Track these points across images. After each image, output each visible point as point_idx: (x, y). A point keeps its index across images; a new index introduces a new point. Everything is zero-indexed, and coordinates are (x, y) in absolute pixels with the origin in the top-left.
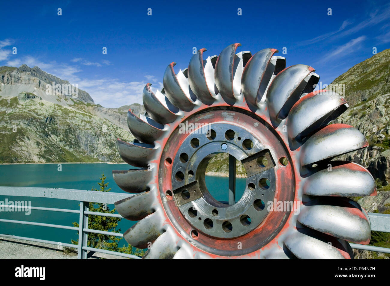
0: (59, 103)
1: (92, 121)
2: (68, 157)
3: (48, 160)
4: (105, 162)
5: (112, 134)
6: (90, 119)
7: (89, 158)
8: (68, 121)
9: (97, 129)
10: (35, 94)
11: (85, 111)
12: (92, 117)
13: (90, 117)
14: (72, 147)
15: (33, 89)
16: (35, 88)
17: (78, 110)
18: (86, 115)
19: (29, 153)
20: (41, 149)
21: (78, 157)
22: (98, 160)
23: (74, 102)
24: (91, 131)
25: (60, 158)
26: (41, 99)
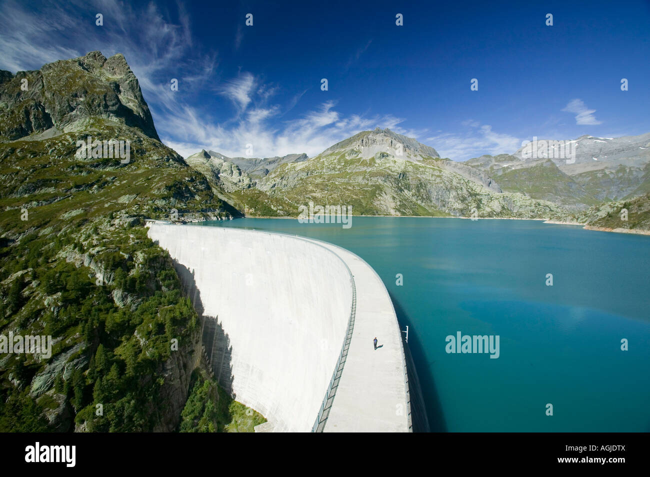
0: (409, 160)
1: (442, 175)
2: (421, 211)
3: (403, 214)
4: (458, 217)
5: (463, 188)
6: (440, 173)
7: (440, 213)
8: (419, 176)
9: (447, 183)
10: (388, 152)
11: (433, 166)
12: (442, 171)
13: (440, 171)
14: (424, 201)
15: (386, 149)
16: (388, 148)
17: (427, 164)
18: (436, 170)
19: (387, 207)
20: (396, 203)
21: (430, 211)
22: (449, 214)
23: (423, 157)
24: (441, 185)
25: (413, 212)
26: (393, 157)
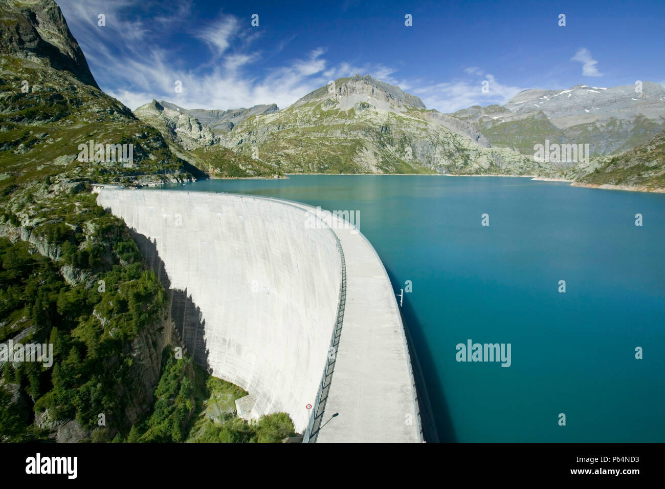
0: (392, 111)
1: (428, 129)
2: (405, 168)
3: (386, 171)
4: (444, 175)
5: (450, 142)
6: (426, 126)
7: (426, 170)
8: (403, 129)
9: (433, 138)
10: (369, 103)
11: (418, 118)
12: (428, 124)
13: (426, 124)
15: (367, 98)
16: (369, 97)
17: (412, 116)
18: (422, 122)
19: (368, 164)
20: (378, 160)
21: (415, 168)
22: (435, 171)
23: (407, 108)
24: (427, 139)
25: (397, 169)
26: (375, 108)
